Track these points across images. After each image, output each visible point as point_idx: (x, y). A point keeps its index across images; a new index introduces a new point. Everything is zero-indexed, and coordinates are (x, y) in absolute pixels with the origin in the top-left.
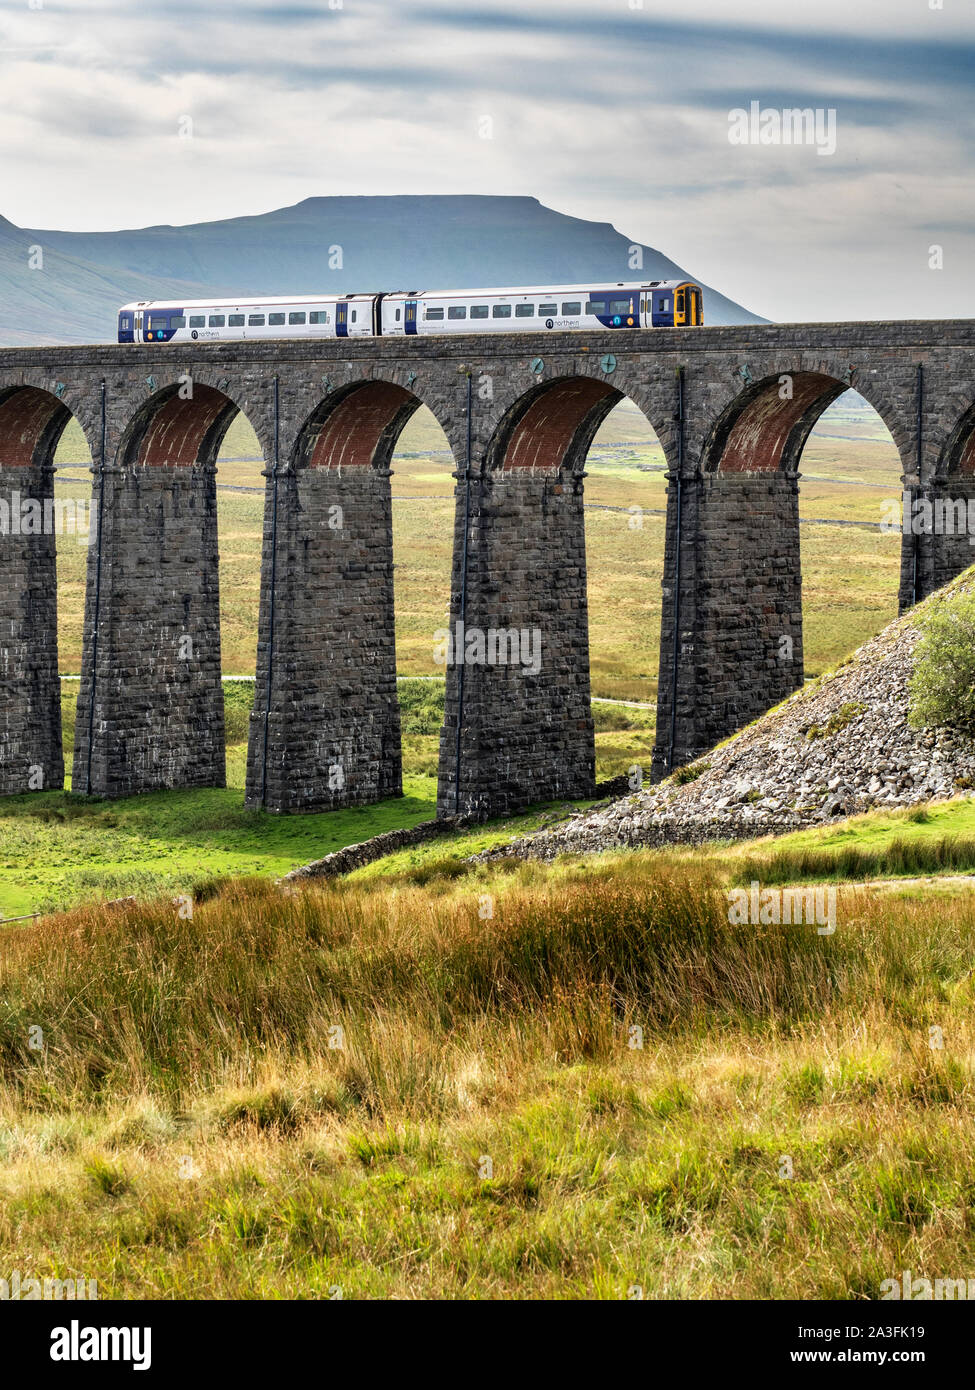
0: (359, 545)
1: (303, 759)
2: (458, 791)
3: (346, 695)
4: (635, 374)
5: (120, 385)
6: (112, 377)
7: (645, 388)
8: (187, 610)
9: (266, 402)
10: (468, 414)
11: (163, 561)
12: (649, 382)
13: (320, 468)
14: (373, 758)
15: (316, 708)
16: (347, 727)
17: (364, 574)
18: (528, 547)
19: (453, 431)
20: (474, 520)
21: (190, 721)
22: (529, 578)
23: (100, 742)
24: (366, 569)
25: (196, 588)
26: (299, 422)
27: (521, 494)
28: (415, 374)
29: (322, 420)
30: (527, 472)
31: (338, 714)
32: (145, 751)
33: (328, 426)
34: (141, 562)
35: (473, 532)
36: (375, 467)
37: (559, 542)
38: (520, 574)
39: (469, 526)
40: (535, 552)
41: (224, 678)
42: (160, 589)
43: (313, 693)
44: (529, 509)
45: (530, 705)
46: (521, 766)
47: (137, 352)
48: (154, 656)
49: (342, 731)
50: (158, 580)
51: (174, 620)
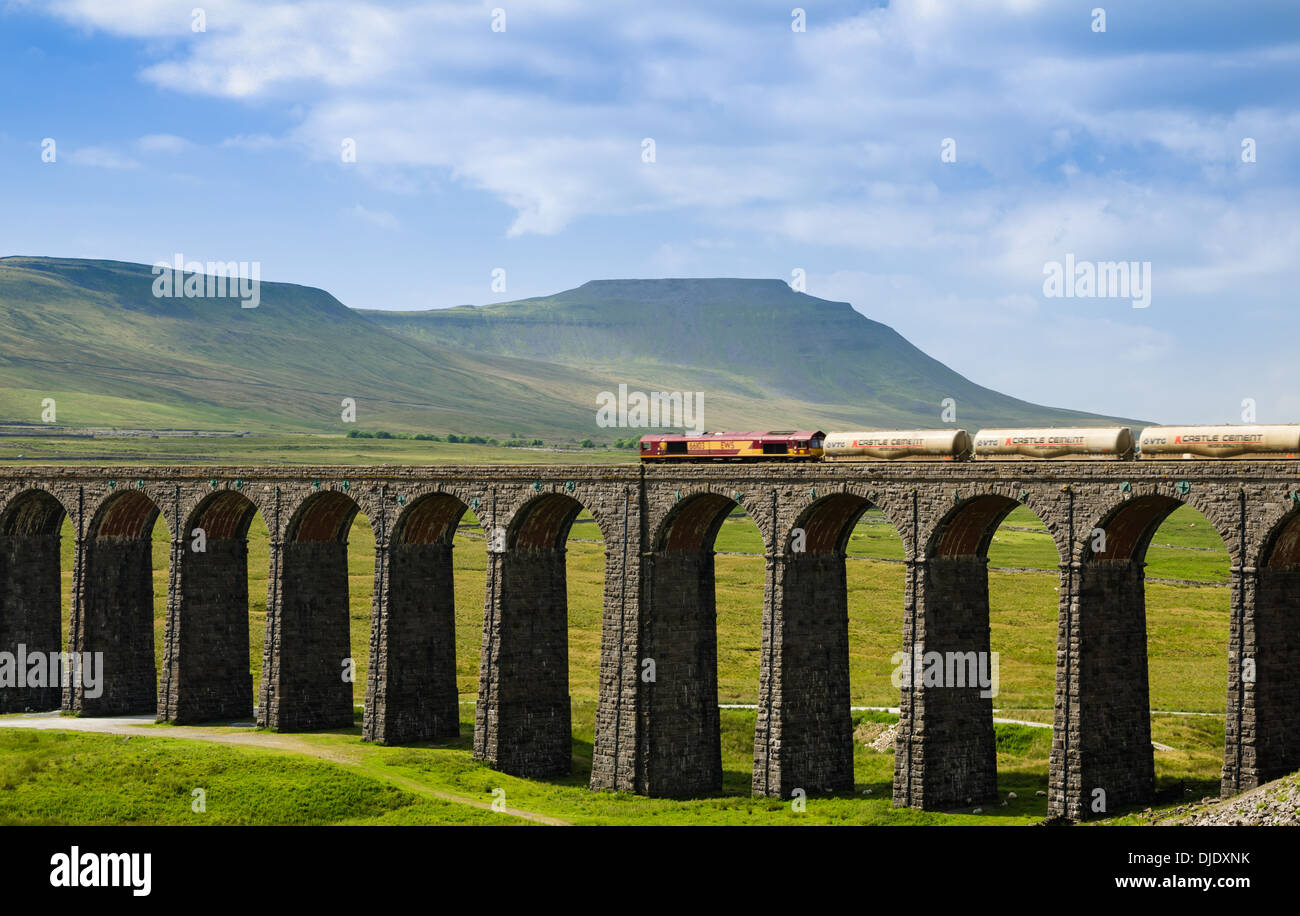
0: (968, 613)
1: (936, 770)
2: (1066, 795)
3: (962, 723)
4: (1204, 495)
5: (788, 494)
6: (782, 490)
7: (1213, 506)
8: (828, 658)
9: (906, 508)
10: (1070, 522)
11: (814, 622)
12: (1217, 500)
13: (944, 557)
14: (979, 771)
15: (944, 732)
16: (963, 747)
17: (973, 635)
18: (1110, 618)
19: (1057, 533)
20: (1075, 599)
21: (832, 741)
22: (1111, 641)
23: (776, 755)
24: (973, 631)
25: (834, 643)
26: (932, 525)
27: (1106, 579)
28: (1027, 491)
29: (947, 523)
30: (1109, 563)
31: (957, 737)
32: (804, 762)
33: (952, 526)
34: (801, 623)
35: (1074, 607)
36: (978, 556)
37: (1129, 613)
38: (1105, 639)
39: (1070, 603)
40: (1114, 621)
41: (852, 709)
42: (813, 644)
43: (942, 721)
44: (1110, 590)
45: (1112, 733)
46: (1107, 779)
47: (802, 470)
48: (809, 693)
49: (959, 750)
50: (811, 638)
51: (822, 667)
